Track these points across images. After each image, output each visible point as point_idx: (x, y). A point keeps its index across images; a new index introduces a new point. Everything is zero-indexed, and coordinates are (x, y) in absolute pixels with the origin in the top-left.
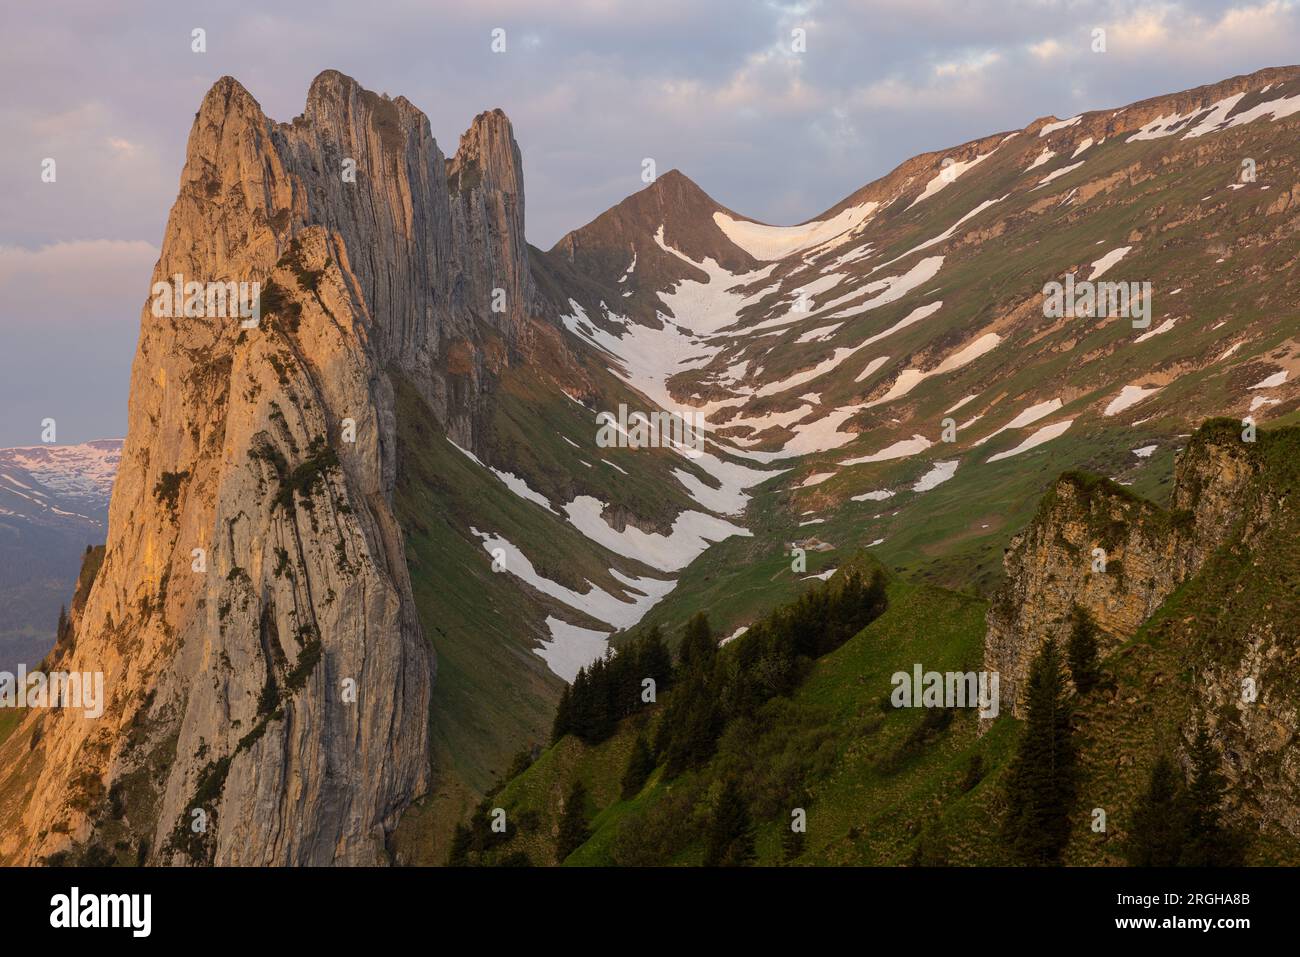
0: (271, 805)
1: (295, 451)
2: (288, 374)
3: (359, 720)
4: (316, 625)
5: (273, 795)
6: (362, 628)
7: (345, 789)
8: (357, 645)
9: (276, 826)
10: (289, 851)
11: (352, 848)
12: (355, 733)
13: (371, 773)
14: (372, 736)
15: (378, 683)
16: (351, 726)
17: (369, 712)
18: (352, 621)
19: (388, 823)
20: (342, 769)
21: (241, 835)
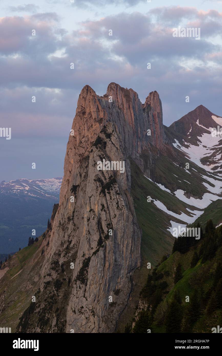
0: (101, 269)
1: (105, 179)
3: (123, 248)
4: (112, 223)
5: (101, 266)
6: (123, 224)
7: (119, 265)
8: (122, 229)
9: (103, 275)
10: (106, 281)
11: (122, 280)
12: (122, 251)
13: (126, 261)
14: (126, 251)
15: (127, 238)
16: (121, 249)
17: (125, 245)
18: (121, 222)
19: (131, 274)
20: (119, 260)
21: (94, 277)
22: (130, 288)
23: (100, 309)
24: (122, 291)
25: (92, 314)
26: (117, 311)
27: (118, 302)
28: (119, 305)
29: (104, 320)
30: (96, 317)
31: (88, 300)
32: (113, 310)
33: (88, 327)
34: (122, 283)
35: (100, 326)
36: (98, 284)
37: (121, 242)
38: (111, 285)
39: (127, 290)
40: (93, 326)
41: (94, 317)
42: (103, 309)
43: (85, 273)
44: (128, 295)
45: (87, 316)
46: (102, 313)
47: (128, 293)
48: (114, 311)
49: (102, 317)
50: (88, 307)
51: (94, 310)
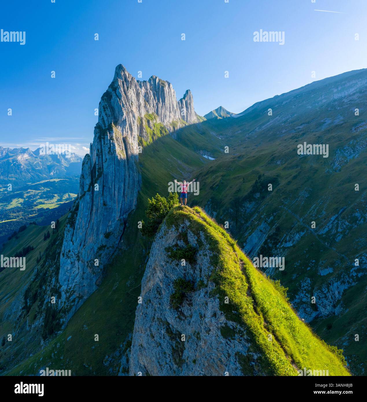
0: (87, 213)
1: (105, 126)
2: (106, 109)
3: (114, 191)
4: (103, 168)
5: (88, 211)
6: (114, 168)
7: (110, 209)
8: (113, 172)
9: (89, 219)
10: (93, 225)
11: (113, 223)
12: (113, 194)
13: (119, 204)
14: (118, 195)
15: (119, 182)
16: (112, 193)
17: (117, 189)
18: (111, 166)
19: (124, 216)
20: (109, 203)
21: (80, 221)
22: (121, 231)
23: (85, 254)
24: (112, 233)
25: (77, 258)
26: (106, 254)
27: (108, 246)
28: (108, 248)
29: (89, 265)
30: (80, 262)
31: (74, 244)
32: (101, 254)
33: (73, 272)
34: (113, 226)
35: (85, 271)
36: (84, 229)
37: (112, 186)
38: (101, 228)
39: (118, 233)
40: (77, 272)
41: (79, 262)
42: (89, 254)
43: (75, 216)
44: (119, 238)
45: (73, 261)
46: (88, 258)
47: (119, 236)
48: (103, 254)
49: (87, 262)
50: (74, 252)
51: (80, 255)
